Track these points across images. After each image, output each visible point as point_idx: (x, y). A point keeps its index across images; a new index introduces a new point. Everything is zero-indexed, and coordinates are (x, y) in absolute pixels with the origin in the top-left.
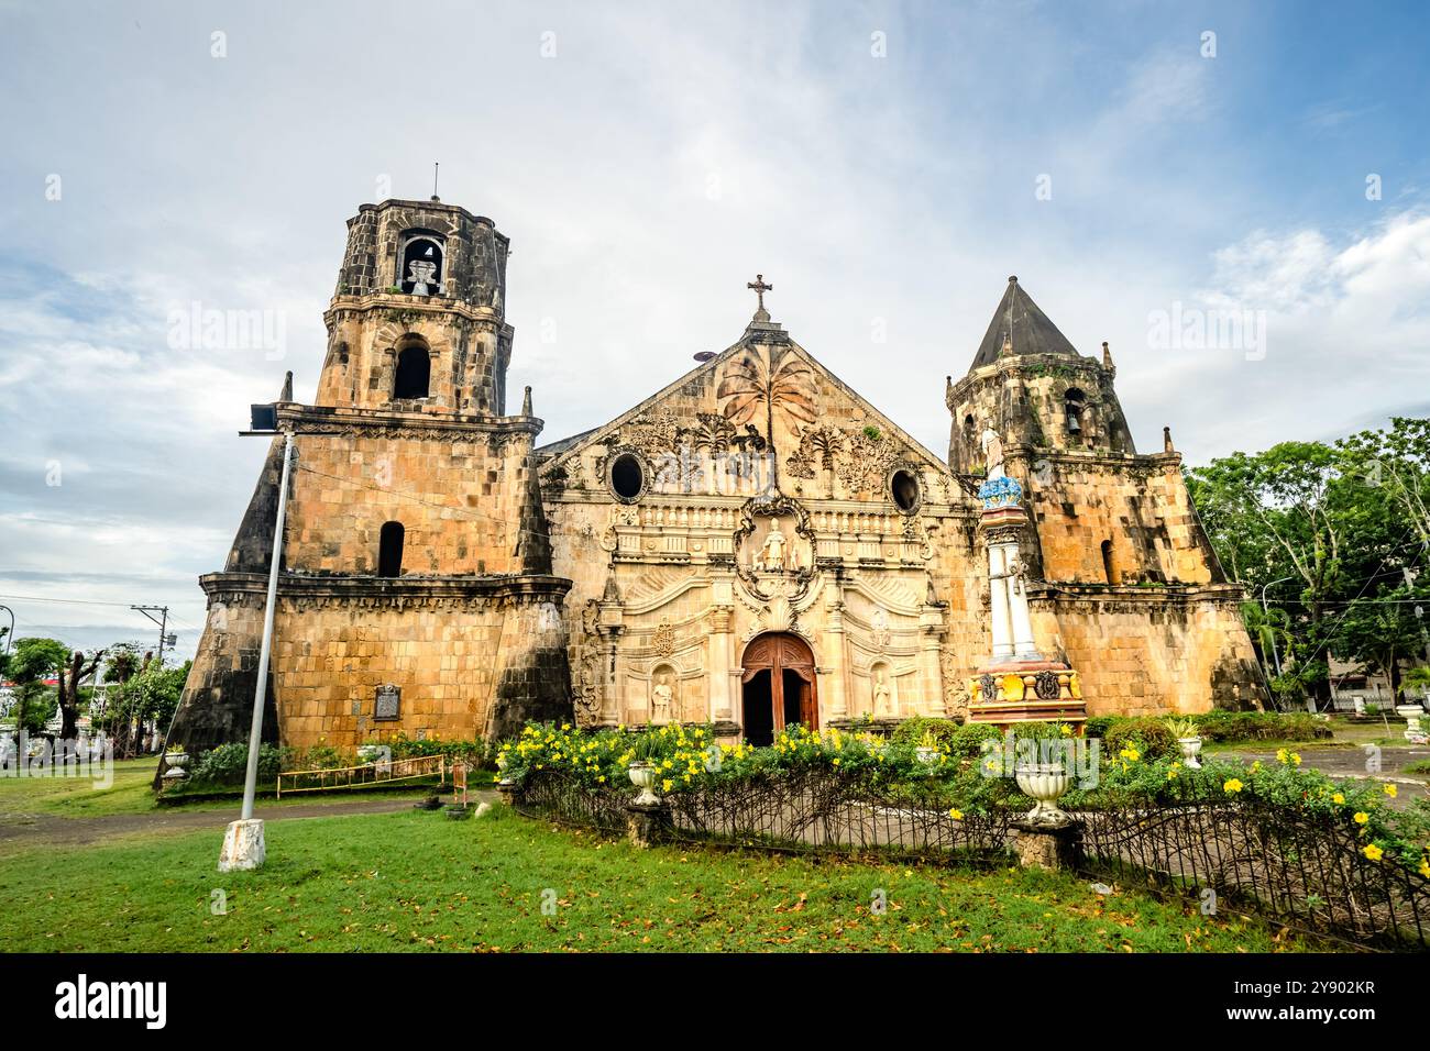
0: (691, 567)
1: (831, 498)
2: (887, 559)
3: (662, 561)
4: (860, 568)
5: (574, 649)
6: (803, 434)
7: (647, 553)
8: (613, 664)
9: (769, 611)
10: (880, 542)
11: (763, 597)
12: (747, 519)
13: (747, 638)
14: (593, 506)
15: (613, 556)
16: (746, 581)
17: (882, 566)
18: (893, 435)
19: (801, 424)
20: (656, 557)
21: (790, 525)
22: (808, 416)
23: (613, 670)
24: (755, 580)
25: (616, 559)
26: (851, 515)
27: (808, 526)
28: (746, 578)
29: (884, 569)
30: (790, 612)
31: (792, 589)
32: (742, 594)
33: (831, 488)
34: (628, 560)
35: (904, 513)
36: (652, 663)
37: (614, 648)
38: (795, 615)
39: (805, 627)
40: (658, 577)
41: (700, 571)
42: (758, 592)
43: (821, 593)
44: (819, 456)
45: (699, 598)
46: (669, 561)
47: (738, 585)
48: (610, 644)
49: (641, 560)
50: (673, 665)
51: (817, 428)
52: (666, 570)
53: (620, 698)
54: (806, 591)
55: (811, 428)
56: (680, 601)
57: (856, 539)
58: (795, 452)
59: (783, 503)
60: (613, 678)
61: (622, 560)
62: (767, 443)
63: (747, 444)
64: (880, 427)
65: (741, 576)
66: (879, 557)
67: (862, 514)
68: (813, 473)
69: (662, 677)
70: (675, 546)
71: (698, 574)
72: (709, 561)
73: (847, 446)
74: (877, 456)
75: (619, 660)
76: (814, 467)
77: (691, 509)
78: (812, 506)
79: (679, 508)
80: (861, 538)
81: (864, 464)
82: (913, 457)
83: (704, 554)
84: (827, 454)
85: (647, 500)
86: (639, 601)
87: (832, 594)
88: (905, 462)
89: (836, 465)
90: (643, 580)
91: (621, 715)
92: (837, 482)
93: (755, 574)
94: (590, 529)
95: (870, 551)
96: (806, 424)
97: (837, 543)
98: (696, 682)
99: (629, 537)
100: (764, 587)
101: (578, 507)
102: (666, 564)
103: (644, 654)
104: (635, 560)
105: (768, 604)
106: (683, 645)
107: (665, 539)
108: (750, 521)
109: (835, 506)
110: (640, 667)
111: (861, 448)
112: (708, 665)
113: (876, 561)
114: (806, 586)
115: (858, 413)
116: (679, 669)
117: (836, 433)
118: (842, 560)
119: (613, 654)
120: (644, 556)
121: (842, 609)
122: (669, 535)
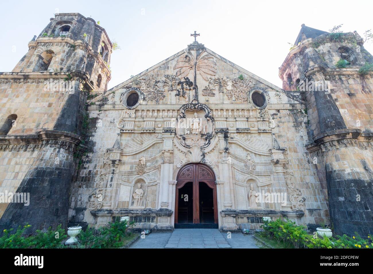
0: (156, 134)
1: (223, 104)
2: (251, 129)
3: (142, 131)
4: (237, 132)
5: (97, 171)
6: (210, 80)
7: (136, 128)
8: (112, 178)
9: (191, 153)
10: (247, 121)
11: (187, 146)
12: (182, 113)
13: (179, 166)
14: (117, 111)
15: (121, 130)
16: (180, 139)
17: (249, 131)
18: (252, 78)
19: (209, 76)
20: (140, 130)
21: (203, 115)
22: (212, 73)
23: (111, 181)
24: (184, 139)
25: (122, 131)
26: (232, 110)
27: (210, 115)
28: (180, 137)
29: (250, 133)
30: (201, 154)
31: (202, 142)
32: (178, 145)
33: (223, 100)
34: (127, 131)
35: (259, 108)
36: (134, 178)
37: (114, 170)
38: (204, 155)
39: (209, 160)
40: (141, 139)
41: (160, 136)
42: (185, 144)
43: (217, 144)
44: (217, 88)
45: (159, 148)
46: (145, 131)
47: (176, 141)
48: (112, 168)
49: (133, 131)
50: (144, 179)
51: (216, 77)
52: (144, 135)
53: (114, 195)
54: (209, 143)
55: (213, 78)
56: (151, 149)
57: (235, 120)
58: (206, 87)
59: (199, 106)
60: (111, 185)
61: (124, 131)
62: (194, 84)
63: (184, 84)
64: (245, 75)
65: (177, 137)
66: (247, 127)
67: (238, 110)
68: (214, 94)
69: (139, 185)
70: (149, 125)
71: (159, 137)
72: (164, 131)
73: (230, 84)
74: (244, 86)
75: (116, 176)
76: (214, 92)
77: (158, 110)
78: (213, 107)
79: (153, 110)
80: (237, 119)
81: (239, 90)
82: (262, 86)
83: (162, 129)
84: (221, 86)
85: (139, 108)
86: (131, 149)
87: (223, 144)
88: (257, 87)
89: (225, 91)
90: (133, 140)
91: (113, 203)
92: (226, 97)
93: (184, 136)
94: (114, 120)
95: (242, 125)
96: (211, 76)
97: (225, 122)
98: (154, 188)
99: (129, 122)
100: (188, 142)
101: (111, 112)
102: (145, 133)
103: (130, 173)
104: (130, 131)
105: (190, 150)
106: (149, 169)
107: (145, 122)
108: (184, 114)
109: (225, 107)
110: (128, 180)
111: (237, 84)
112: (159, 179)
113: (245, 129)
114: (209, 141)
115: (235, 71)
116: (147, 181)
117: (225, 78)
118: (228, 129)
119: (113, 173)
120: (134, 130)
121: (227, 151)
122: (147, 121)
